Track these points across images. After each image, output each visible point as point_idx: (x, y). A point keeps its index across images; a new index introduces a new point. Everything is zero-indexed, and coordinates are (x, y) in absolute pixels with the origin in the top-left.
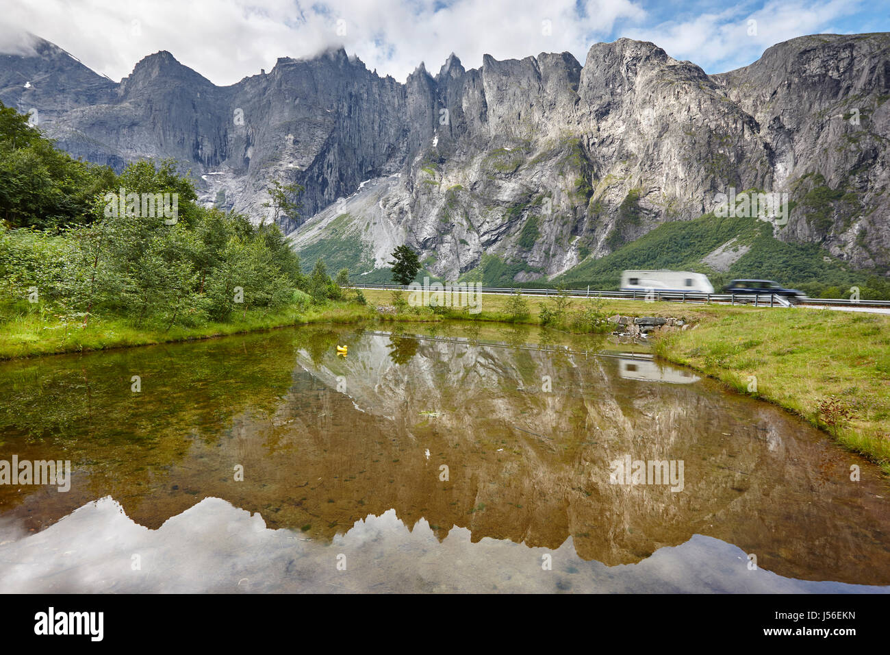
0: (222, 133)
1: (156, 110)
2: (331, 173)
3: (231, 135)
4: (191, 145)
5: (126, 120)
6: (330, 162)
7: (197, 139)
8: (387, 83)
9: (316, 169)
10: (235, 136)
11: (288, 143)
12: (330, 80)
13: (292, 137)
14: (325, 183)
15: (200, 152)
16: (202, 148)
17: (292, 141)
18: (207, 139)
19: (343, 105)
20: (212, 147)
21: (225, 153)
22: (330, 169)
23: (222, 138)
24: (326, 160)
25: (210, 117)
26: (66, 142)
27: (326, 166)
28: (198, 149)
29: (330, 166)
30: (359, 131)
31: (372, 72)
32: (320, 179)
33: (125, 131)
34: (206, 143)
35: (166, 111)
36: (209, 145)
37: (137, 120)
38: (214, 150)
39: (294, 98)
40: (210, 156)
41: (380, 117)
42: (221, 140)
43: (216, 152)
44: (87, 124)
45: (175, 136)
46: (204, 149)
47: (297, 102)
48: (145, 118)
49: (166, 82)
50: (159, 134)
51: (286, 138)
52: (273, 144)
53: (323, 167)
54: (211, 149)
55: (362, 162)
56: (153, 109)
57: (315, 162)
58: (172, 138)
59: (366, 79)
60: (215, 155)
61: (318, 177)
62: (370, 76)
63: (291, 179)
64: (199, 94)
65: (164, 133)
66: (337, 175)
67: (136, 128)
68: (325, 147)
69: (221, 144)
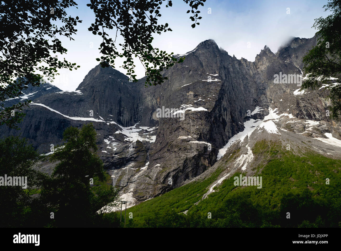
0: (135, 106)
1: (96, 92)
2: (227, 115)
3: (141, 107)
4: (116, 112)
5: (76, 98)
6: (225, 106)
7: (120, 109)
8: (242, 62)
9: (217, 111)
10: (144, 107)
11: (190, 97)
12: (210, 59)
13: (192, 93)
14: (224, 122)
15: (121, 118)
16: (123, 116)
17: (192, 96)
18: (126, 110)
19: (222, 72)
20: (129, 114)
21: (137, 119)
22: (226, 112)
23: (135, 109)
24: (222, 105)
25: (129, 96)
26: (33, 110)
27: (222, 109)
28: (121, 116)
29: (225, 109)
30: (233, 89)
31: (232, 57)
32: (221, 118)
33: (75, 105)
34: (125, 112)
35: (102, 92)
36: (127, 114)
37: (83, 98)
38: (130, 117)
39: (189, 71)
40: (127, 121)
41: (243, 82)
42: (134, 110)
43: (131, 119)
44: (50, 101)
45: (107, 107)
46: (124, 116)
47: (191, 73)
48: (88, 97)
49: (103, 76)
50: (97, 106)
51: (188, 94)
52: (179, 100)
53: (221, 110)
54: (128, 116)
55: (240, 110)
56: (95, 91)
57: (216, 106)
58: (104, 108)
59: (230, 60)
60: (131, 120)
61: (219, 117)
62: (232, 59)
63: (201, 119)
64: (122, 83)
65: (100, 105)
66: (230, 118)
67: (82, 103)
68: (220, 95)
69: (134, 113)
